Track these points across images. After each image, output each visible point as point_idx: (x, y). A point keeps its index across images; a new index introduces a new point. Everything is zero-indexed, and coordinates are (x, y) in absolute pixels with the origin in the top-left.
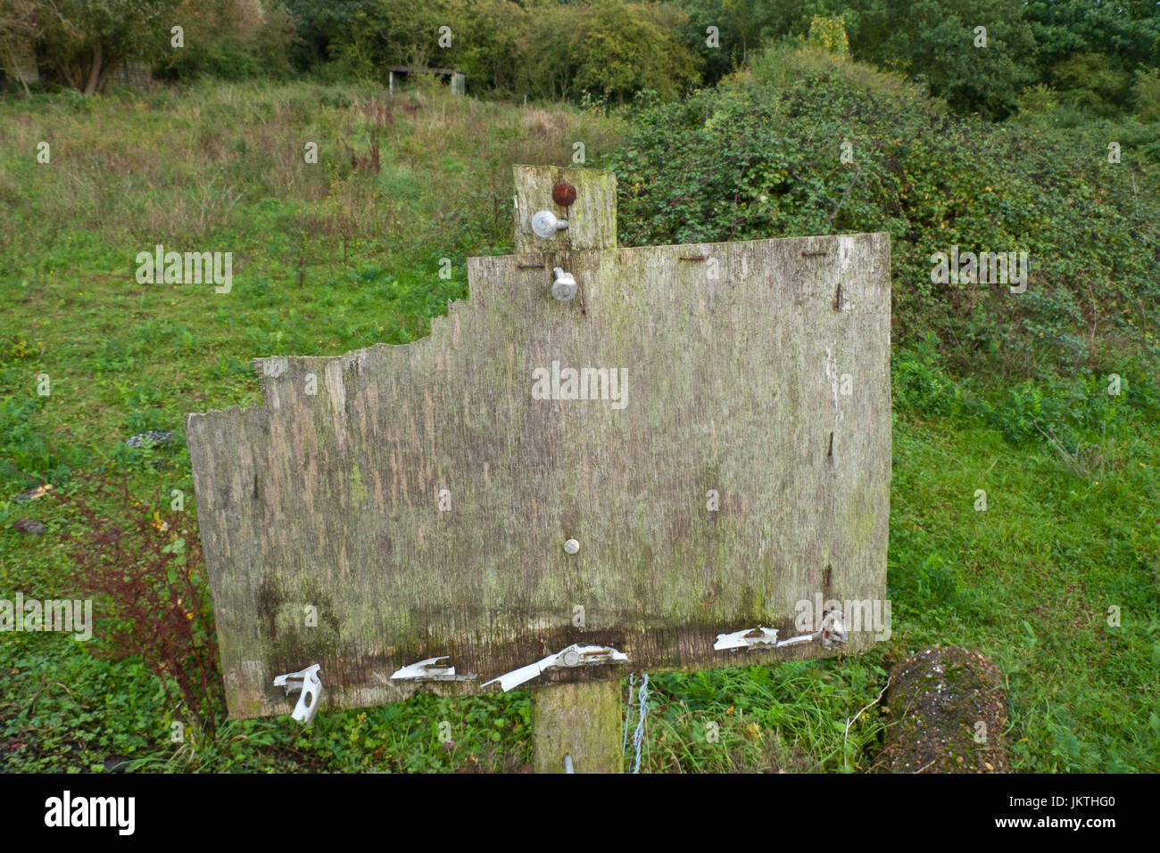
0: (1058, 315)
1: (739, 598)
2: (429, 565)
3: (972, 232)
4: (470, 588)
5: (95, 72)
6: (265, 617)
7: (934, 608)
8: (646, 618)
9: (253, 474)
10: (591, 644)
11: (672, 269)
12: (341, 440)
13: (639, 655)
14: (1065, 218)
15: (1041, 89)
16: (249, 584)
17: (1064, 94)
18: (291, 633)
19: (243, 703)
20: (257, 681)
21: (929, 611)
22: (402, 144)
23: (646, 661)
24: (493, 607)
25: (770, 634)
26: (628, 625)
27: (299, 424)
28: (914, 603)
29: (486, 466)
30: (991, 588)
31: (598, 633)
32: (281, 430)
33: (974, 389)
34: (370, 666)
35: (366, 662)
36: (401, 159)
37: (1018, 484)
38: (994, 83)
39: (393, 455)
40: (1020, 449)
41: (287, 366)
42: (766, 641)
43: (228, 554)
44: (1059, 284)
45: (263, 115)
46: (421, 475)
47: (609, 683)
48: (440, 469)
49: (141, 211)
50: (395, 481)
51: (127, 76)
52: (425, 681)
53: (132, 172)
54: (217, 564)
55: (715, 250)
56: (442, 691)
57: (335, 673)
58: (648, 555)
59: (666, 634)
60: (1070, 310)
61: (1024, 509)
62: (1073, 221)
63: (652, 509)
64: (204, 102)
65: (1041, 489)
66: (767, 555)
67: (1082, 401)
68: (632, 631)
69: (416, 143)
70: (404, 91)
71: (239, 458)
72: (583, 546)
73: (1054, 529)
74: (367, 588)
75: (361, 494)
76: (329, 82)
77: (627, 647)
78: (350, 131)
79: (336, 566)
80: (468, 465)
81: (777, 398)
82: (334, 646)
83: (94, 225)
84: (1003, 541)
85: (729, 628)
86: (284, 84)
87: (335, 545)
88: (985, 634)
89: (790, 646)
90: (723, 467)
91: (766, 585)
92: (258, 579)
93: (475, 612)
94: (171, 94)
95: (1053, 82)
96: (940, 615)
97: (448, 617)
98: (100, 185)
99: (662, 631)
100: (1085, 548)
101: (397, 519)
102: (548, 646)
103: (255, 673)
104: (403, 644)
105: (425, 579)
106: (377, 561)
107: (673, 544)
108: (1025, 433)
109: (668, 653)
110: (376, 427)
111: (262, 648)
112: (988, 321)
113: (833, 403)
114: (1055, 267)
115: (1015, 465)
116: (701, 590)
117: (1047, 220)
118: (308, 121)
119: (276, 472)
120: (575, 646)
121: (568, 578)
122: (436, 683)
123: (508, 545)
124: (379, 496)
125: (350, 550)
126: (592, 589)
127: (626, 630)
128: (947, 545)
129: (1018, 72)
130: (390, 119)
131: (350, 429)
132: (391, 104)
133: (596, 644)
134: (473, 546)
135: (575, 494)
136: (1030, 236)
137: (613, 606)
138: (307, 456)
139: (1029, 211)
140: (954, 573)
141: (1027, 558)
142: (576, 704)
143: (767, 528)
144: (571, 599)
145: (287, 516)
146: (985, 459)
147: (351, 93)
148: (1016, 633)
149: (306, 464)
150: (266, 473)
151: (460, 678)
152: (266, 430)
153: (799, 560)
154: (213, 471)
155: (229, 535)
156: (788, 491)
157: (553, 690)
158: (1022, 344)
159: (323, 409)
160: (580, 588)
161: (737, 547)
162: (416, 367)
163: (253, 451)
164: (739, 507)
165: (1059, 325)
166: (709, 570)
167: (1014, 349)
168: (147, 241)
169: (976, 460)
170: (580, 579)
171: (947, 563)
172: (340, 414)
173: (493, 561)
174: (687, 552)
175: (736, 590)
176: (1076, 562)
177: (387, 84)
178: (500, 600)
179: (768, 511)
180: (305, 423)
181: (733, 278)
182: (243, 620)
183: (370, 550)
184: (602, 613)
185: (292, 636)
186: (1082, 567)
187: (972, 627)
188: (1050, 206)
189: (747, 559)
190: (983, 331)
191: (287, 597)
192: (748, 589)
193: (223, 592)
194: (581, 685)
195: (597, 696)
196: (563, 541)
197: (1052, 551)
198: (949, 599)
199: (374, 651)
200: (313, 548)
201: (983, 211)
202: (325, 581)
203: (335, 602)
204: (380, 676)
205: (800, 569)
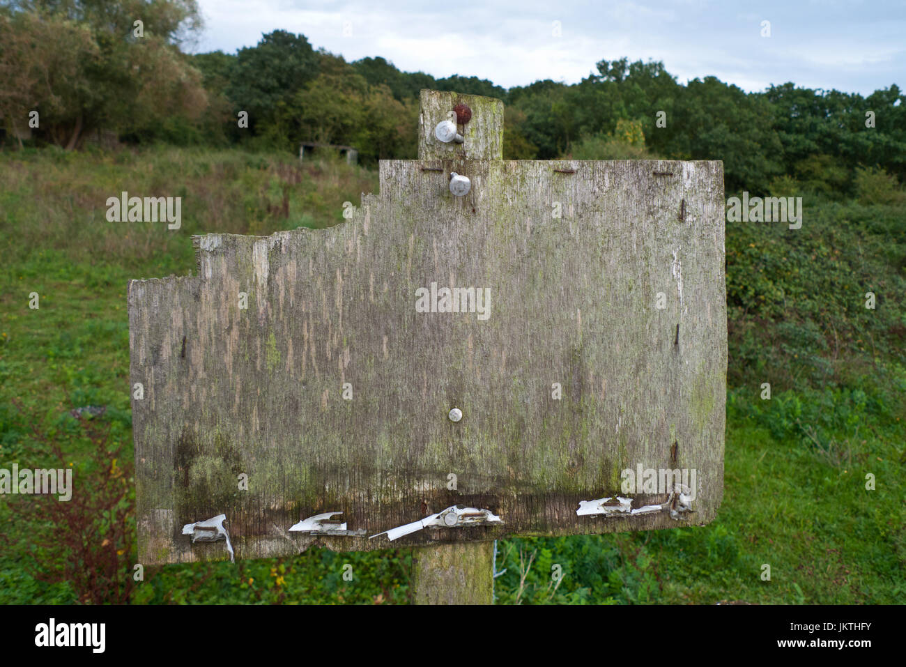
0: (808, 342)
1: (599, 469)
2: (330, 427)
3: (740, 277)
4: (365, 449)
5: (75, 135)
6: (180, 469)
7: (721, 570)
8: (518, 485)
9: (182, 334)
10: (469, 506)
11: (548, 179)
12: (261, 309)
13: (511, 518)
14: (810, 269)
15: (787, 179)
16: (169, 437)
17: (804, 183)
18: (202, 484)
19: (153, 550)
20: (167, 529)
21: (717, 573)
22: (307, 198)
23: (517, 524)
24: (384, 468)
25: (626, 503)
26: (502, 490)
27: (226, 293)
28: (705, 565)
29: (385, 339)
30: (766, 555)
31: (476, 496)
32: (210, 297)
33: (746, 396)
34: (271, 519)
35: (267, 515)
36: (305, 208)
37: (784, 472)
38: (752, 172)
39: (305, 325)
40: (783, 444)
41: (221, 243)
42: (622, 510)
43: (153, 408)
44: (808, 319)
45: (201, 172)
46: (328, 345)
47: (483, 546)
48: (345, 340)
49: (100, 236)
50: (306, 348)
51: (100, 139)
52: (320, 535)
53: (96, 208)
54: (142, 417)
55: (583, 166)
56: (334, 545)
57: (239, 524)
58: (521, 426)
59: (536, 499)
60: (817, 338)
61: (789, 491)
62: (816, 272)
63: (525, 384)
64: (156, 160)
65: (801, 476)
66: (623, 430)
67: (830, 408)
68: (506, 496)
69: (317, 197)
70: (311, 160)
71: (171, 320)
72: (465, 416)
73: (813, 509)
74: (274, 445)
75: (275, 358)
76: (254, 150)
77: (501, 511)
78: (267, 187)
79: (248, 423)
80: (370, 338)
81: (633, 292)
82: (240, 499)
83: (61, 245)
84: (774, 516)
85: (590, 497)
86: (220, 150)
87: (249, 403)
88: (763, 593)
89: (642, 515)
90: (587, 350)
91: (622, 458)
92: (177, 432)
93: (368, 471)
94: (132, 153)
95: (796, 174)
96: (726, 577)
97: (344, 476)
98: (70, 216)
99: (531, 497)
100: (839, 524)
101: (304, 383)
102: (431, 507)
103: (167, 521)
104: (302, 500)
105: (326, 439)
106: (285, 421)
107: (543, 417)
108: (788, 432)
109: (536, 518)
110: (292, 299)
111: (174, 497)
112: (755, 344)
113: (678, 298)
114: (804, 305)
115: (780, 457)
116: (566, 460)
117: (797, 270)
118: (235, 177)
119: (203, 335)
120: (455, 507)
121: (451, 444)
122: (329, 537)
123: (400, 412)
124: (290, 361)
125: (262, 409)
126: (472, 456)
127: (500, 495)
128: (729, 519)
129: (769, 166)
130: (298, 179)
131: (270, 300)
132: (300, 169)
133: (473, 506)
134: (369, 411)
135: (460, 367)
136: (784, 281)
137: (489, 472)
138: (231, 322)
139: (783, 264)
140: (736, 542)
141: (793, 531)
142: (452, 565)
143: (624, 406)
144: (453, 464)
145: (208, 375)
146: (757, 452)
147: (270, 160)
148: (788, 592)
149: (230, 329)
150: (194, 335)
151: (351, 534)
152: (197, 297)
153: (651, 437)
154: (147, 331)
155: (155, 390)
156: (641, 373)
157: (433, 550)
158: (781, 363)
159: (248, 281)
160: (461, 454)
161: (598, 422)
162: (331, 249)
163: (184, 315)
164: (600, 386)
165: (809, 349)
166: (573, 441)
167: (775, 366)
168: (102, 259)
169: (749, 452)
170: (461, 444)
171: (730, 534)
172: (263, 286)
173: (386, 426)
174: (555, 425)
175: (595, 461)
176: (833, 535)
177: (298, 155)
178: (390, 462)
179: (624, 390)
180: (231, 293)
181: (597, 190)
182: (160, 469)
183: (279, 410)
184: (480, 478)
185: (202, 488)
186: (838, 539)
187: (752, 587)
188: (799, 261)
189: (606, 433)
190: (752, 352)
191: (203, 451)
192: (607, 461)
193: (145, 442)
194: (457, 545)
195: (472, 557)
196: (447, 410)
197: (813, 526)
198: (732, 563)
199: (275, 506)
200: (229, 406)
201: (748, 262)
202: (237, 437)
203: (244, 457)
204: (279, 530)
205: (651, 444)
